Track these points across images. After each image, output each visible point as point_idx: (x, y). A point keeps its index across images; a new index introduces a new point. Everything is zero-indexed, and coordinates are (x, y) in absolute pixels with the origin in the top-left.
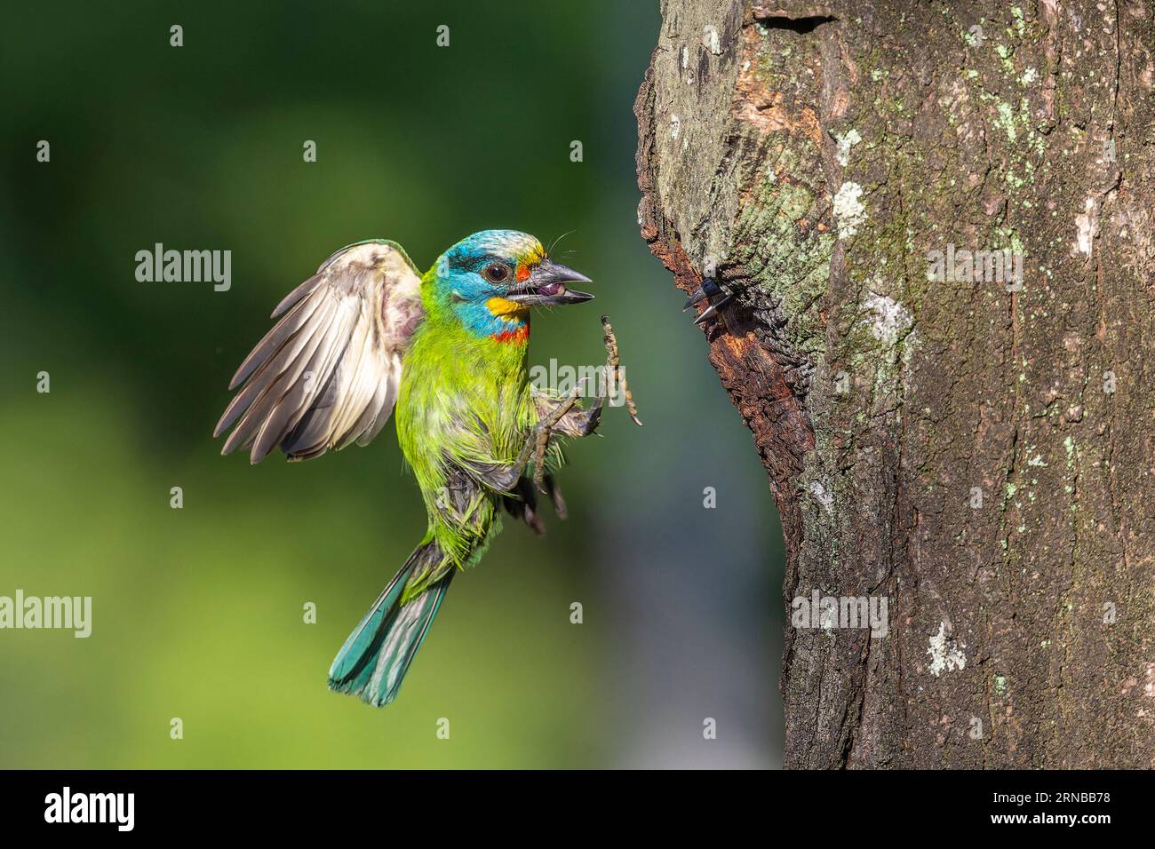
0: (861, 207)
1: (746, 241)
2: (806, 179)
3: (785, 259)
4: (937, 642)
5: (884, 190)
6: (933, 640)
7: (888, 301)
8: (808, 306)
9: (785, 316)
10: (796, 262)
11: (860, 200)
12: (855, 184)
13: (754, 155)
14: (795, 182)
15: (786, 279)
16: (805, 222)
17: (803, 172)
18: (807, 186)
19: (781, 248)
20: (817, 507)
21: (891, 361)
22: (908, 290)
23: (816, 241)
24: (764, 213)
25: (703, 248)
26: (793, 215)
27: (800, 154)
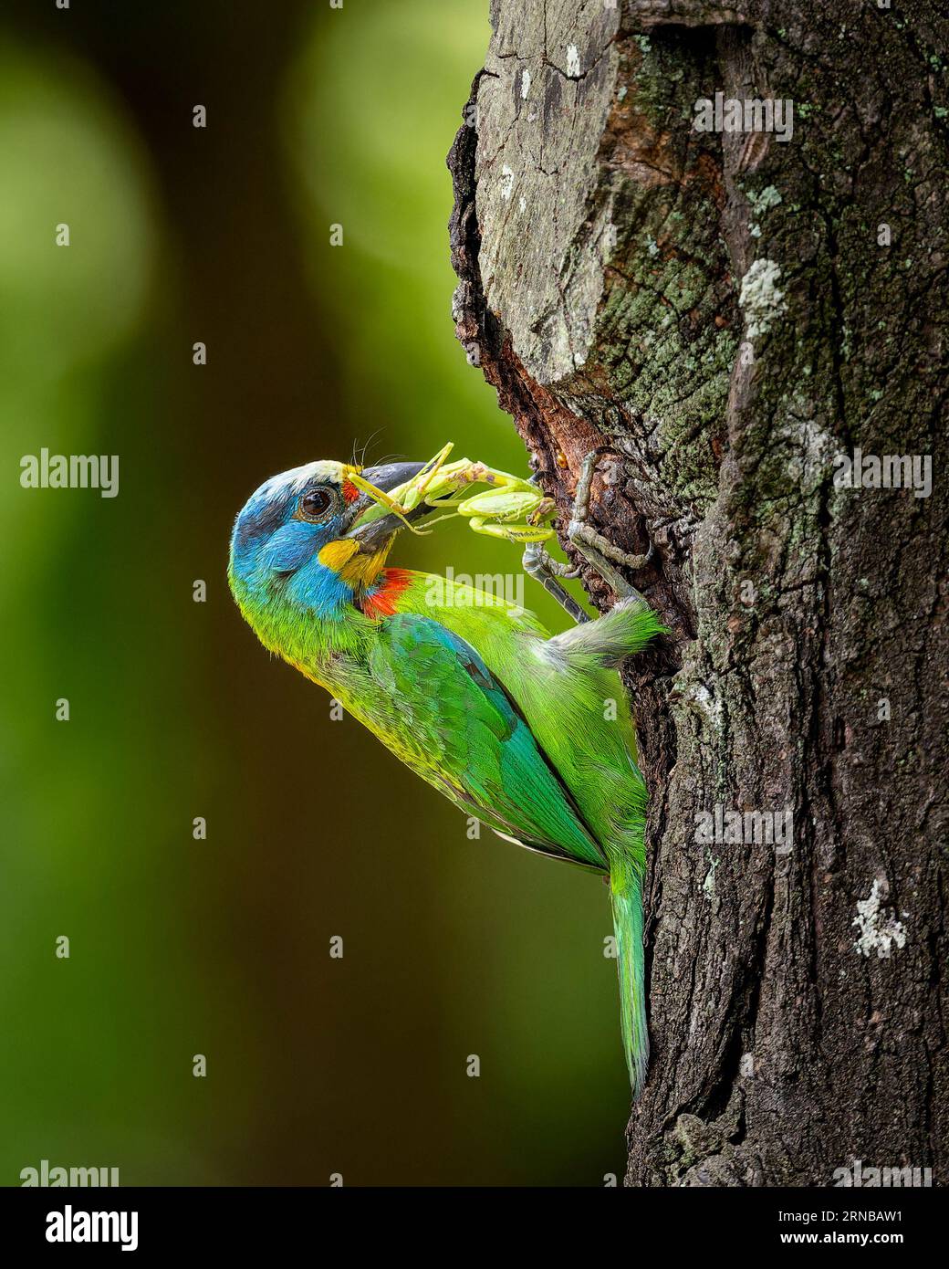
0: (778, 295)
1: (614, 339)
2: (700, 253)
3: (666, 365)
4: (868, 908)
5: (810, 273)
6: (861, 906)
7: (812, 427)
8: (696, 433)
9: (662, 446)
10: (681, 370)
11: (777, 284)
12: (770, 263)
13: (630, 218)
14: (685, 258)
15: (667, 394)
16: (697, 315)
17: (696, 243)
18: (700, 263)
19: (661, 351)
20: (699, 719)
21: (813, 510)
22: (840, 413)
23: (712, 341)
24: (639, 300)
25: (546, 350)
26: (679, 304)
27: (691, 218)
